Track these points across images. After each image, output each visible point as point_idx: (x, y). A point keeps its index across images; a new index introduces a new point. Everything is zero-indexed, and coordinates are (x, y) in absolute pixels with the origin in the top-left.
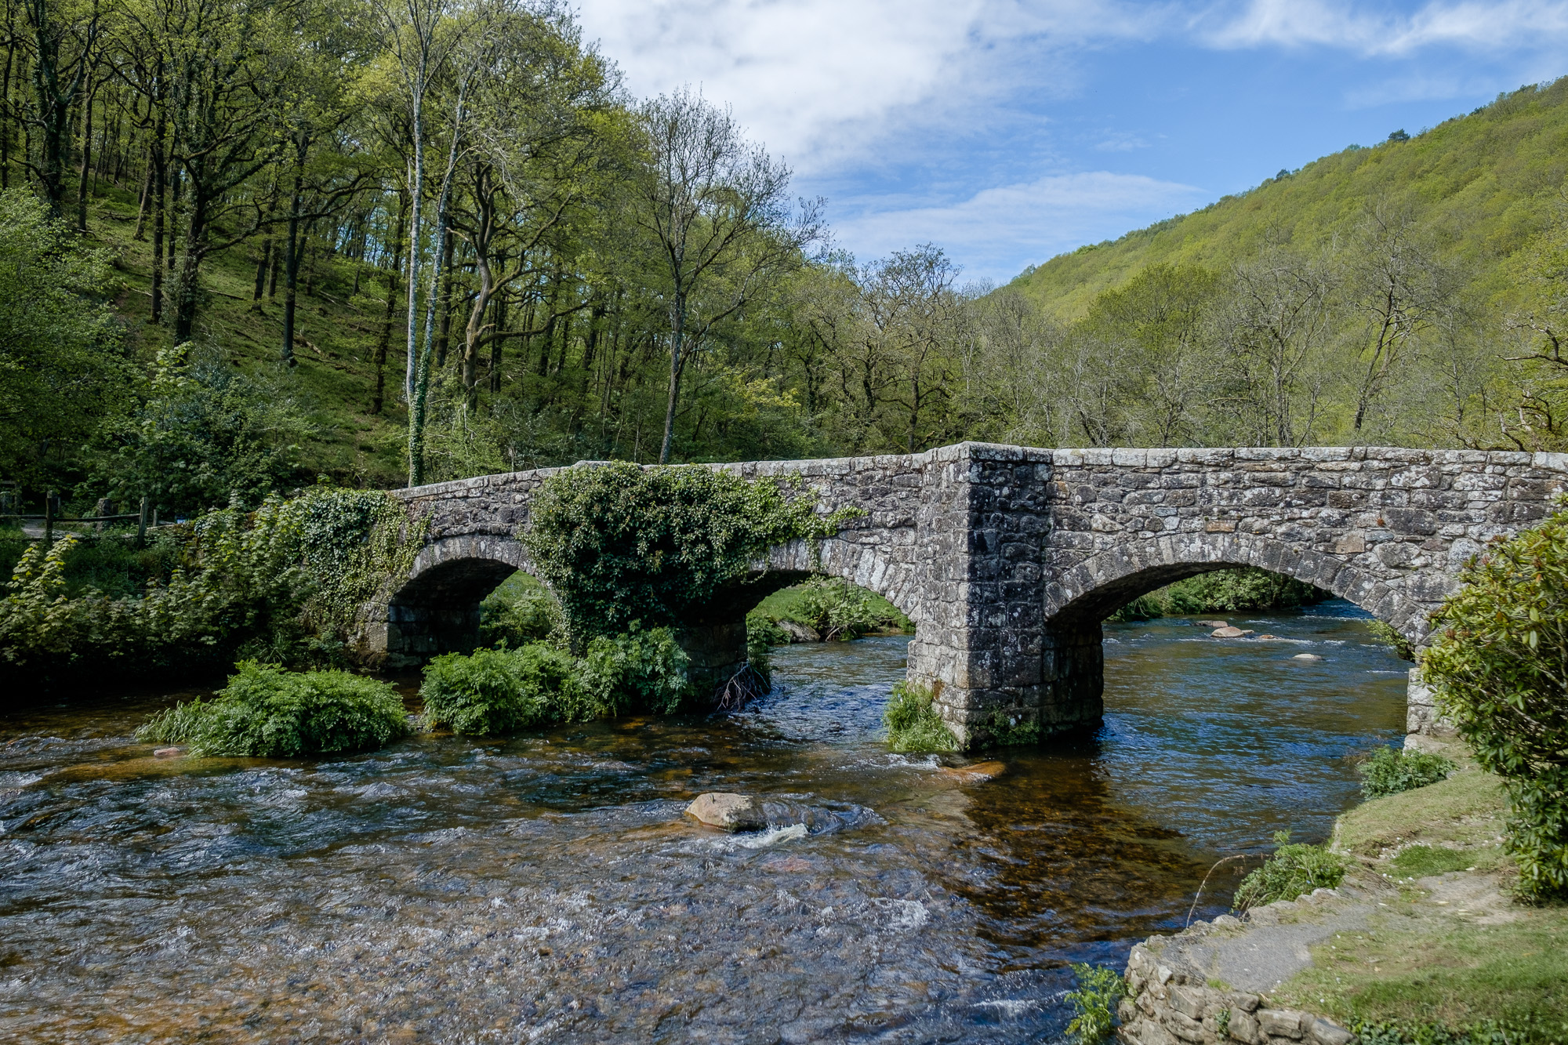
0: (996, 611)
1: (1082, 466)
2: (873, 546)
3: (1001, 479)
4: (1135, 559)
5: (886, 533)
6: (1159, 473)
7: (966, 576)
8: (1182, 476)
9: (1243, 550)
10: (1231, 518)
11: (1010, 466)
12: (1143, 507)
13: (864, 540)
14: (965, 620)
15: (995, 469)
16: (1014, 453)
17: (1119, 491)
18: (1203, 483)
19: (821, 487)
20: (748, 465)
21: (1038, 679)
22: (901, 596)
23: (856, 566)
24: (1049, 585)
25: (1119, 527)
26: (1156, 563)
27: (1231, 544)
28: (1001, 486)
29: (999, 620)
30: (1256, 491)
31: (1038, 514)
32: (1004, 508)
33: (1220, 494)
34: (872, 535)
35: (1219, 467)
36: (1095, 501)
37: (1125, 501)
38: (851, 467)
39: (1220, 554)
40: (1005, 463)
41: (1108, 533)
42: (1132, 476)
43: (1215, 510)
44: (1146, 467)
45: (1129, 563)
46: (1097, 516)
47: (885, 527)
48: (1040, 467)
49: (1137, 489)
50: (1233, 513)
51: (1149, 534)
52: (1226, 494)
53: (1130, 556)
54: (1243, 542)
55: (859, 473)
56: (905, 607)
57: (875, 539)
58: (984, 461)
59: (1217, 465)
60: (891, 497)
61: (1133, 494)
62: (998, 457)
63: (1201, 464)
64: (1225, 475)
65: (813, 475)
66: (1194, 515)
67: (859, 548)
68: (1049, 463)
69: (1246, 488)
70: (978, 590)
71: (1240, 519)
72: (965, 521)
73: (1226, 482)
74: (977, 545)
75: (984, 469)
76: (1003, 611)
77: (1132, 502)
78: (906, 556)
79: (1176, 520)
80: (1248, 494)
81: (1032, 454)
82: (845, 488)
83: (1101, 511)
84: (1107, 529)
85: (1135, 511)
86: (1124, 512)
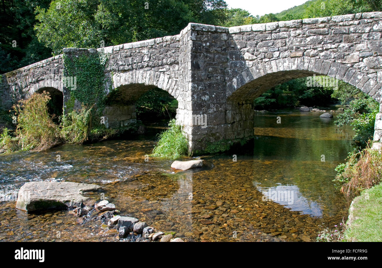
0: (204, 94)
1: (240, 33)
2: (164, 72)
3: (206, 39)
4: (262, 71)
5: (167, 67)
6: (271, 33)
7: (191, 80)
8: (281, 34)
9: (306, 65)
10: (301, 51)
11: (210, 33)
12: (265, 48)
13: (161, 70)
14: (190, 98)
15: (203, 35)
16: (212, 28)
17: (255, 42)
18: (289, 36)
19: (145, 51)
20: (121, 46)
21: (224, 122)
22: (174, 91)
23: (158, 81)
24: (228, 84)
25: (255, 57)
26: (269, 72)
27: (301, 62)
28: (206, 42)
29: (206, 98)
30: (311, 38)
31: (223, 54)
32: (207, 50)
33: (296, 40)
34: (163, 68)
35: (296, 28)
36: (246, 47)
37: (257, 46)
38: (155, 42)
39: (296, 67)
40: (208, 32)
41: (251, 60)
42: (260, 35)
43: (294, 47)
44: (265, 31)
45: (259, 72)
46: (246, 54)
47: (167, 64)
48: (223, 34)
49: (262, 41)
50: (302, 48)
51: (267, 60)
52: (299, 40)
53: (259, 70)
54: (306, 61)
55: (158, 44)
56: (175, 95)
57: (164, 70)
58: (198, 31)
59: (295, 27)
60: (169, 52)
61: (260, 43)
62: (204, 30)
63: (288, 27)
64: (298, 32)
65: (142, 47)
66: (286, 50)
67: (159, 73)
68: (227, 33)
69: (307, 37)
70: (196, 86)
71: (305, 50)
72: (190, 57)
73: (299, 35)
74: (195, 67)
75: (198, 34)
76: (207, 95)
77: (260, 47)
78: (175, 75)
79: (278, 52)
80: (308, 39)
81: (220, 29)
82: (154, 50)
83: (247, 51)
84: (251, 59)
85: (261, 50)
86: (257, 51)
